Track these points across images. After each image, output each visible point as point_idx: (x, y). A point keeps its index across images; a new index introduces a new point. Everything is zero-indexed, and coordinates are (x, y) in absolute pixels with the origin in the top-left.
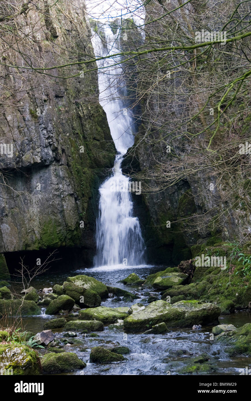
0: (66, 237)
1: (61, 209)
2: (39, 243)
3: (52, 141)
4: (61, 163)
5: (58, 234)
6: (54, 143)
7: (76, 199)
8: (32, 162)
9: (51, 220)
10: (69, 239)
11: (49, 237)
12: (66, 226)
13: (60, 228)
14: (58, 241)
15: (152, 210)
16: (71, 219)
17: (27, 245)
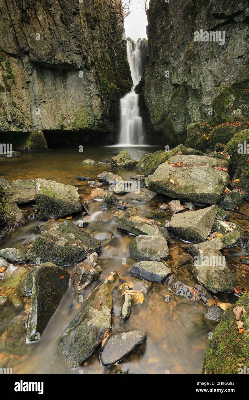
0: (94, 124)
1: (90, 104)
2: (73, 126)
3: (82, 50)
4: (90, 72)
5: (88, 121)
6: (83, 52)
7: (102, 100)
8: (63, 61)
9: (83, 111)
10: (97, 125)
11: (81, 123)
12: (94, 117)
13: (89, 117)
14: (88, 126)
15: (150, 110)
16: (98, 113)
17: (62, 126)
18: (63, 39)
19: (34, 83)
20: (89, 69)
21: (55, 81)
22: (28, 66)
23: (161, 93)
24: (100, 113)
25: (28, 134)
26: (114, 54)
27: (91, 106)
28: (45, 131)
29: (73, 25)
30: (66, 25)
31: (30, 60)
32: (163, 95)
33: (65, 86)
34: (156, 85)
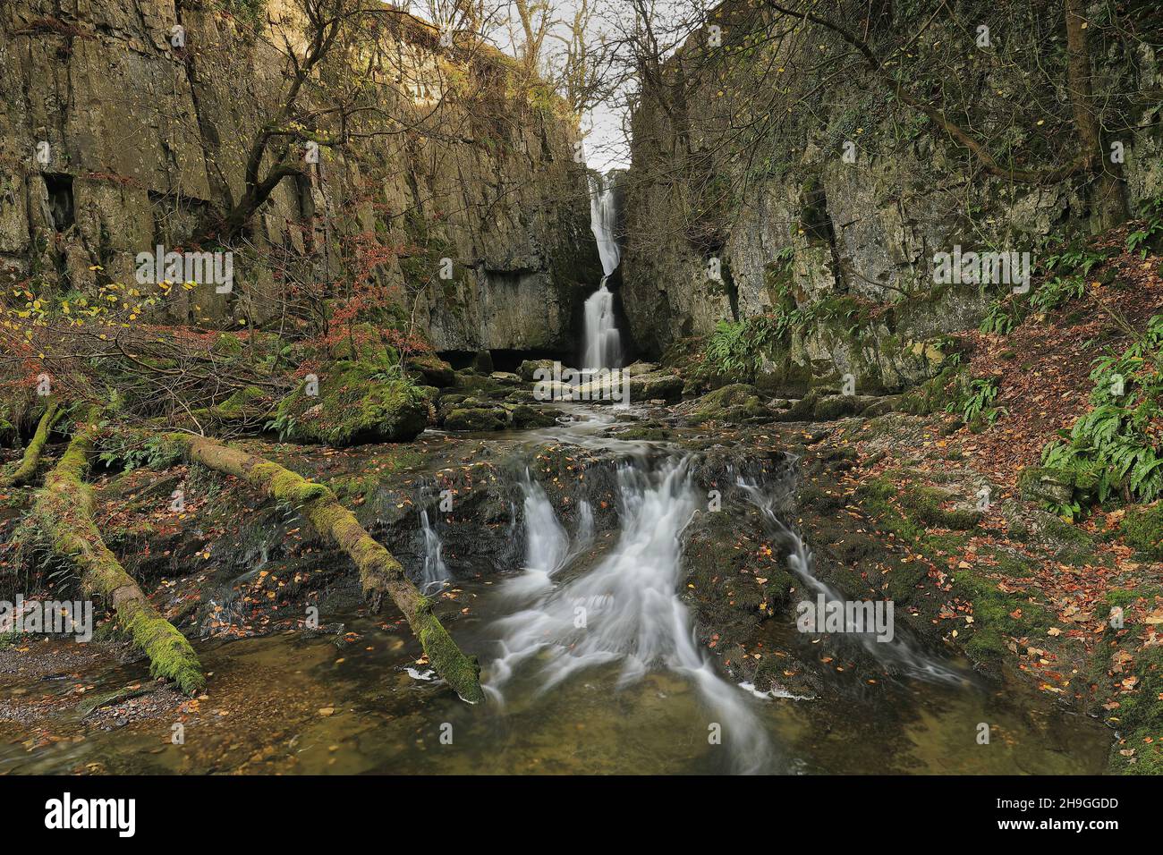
0: (550, 341)
1: (546, 315)
2: (524, 344)
3: (540, 250)
4: (547, 272)
5: (542, 337)
6: (541, 252)
7: (561, 307)
8: (518, 266)
9: (536, 323)
10: (553, 343)
11: (534, 340)
12: (551, 331)
13: (544, 332)
14: (541, 343)
15: (631, 321)
16: (555, 325)
17: (512, 345)
18: (521, 242)
19: (485, 294)
20: (546, 269)
21: (505, 285)
22: (481, 275)
23: (645, 300)
24: (559, 326)
25: (474, 354)
26: (573, 232)
27: (547, 317)
28: (493, 351)
29: (531, 224)
30: (525, 226)
31: (486, 270)
32: (648, 303)
33: (516, 293)
34: (637, 289)
